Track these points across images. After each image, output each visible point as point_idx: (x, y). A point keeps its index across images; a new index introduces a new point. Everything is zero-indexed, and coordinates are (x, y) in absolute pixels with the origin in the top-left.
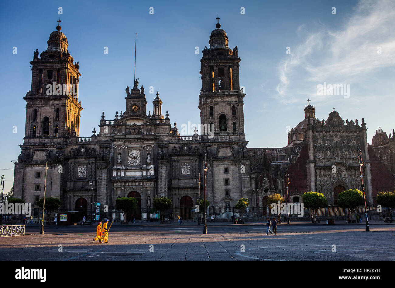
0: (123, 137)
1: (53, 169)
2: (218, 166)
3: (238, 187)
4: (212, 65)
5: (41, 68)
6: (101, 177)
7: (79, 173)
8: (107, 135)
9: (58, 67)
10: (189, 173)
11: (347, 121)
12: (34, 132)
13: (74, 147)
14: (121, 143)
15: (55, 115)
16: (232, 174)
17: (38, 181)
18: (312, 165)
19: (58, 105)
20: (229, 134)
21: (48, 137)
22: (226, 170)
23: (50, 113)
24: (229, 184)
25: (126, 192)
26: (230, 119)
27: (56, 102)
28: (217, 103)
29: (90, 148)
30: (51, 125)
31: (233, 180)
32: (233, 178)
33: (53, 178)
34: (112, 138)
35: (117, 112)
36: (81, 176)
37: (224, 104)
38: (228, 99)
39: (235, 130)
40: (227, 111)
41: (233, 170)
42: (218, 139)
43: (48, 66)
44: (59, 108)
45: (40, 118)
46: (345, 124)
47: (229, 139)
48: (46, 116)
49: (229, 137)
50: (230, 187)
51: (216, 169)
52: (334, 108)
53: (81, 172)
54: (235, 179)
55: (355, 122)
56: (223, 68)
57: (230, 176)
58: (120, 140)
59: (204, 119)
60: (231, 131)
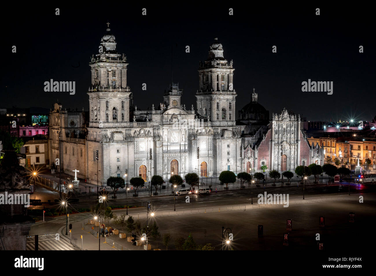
1: (129, 146)
2: (224, 143)
3: (234, 156)
5: (108, 67)
7: (141, 149)
9: (120, 68)
12: (107, 119)
13: (136, 130)
14: (168, 128)
15: (121, 106)
16: (231, 148)
17: (118, 155)
18: (273, 143)
19: (123, 99)
20: (227, 121)
21: (117, 122)
22: (228, 146)
23: (118, 104)
24: (229, 155)
25: (170, 160)
26: (228, 111)
27: (122, 96)
28: (221, 99)
29: (147, 131)
30: (119, 114)
31: (232, 152)
33: (129, 153)
34: (160, 124)
38: (228, 98)
39: (230, 118)
40: (227, 106)
41: (232, 146)
43: (113, 67)
45: (111, 108)
48: (115, 106)
49: (227, 124)
51: (223, 145)
53: (142, 147)
57: (230, 150)
60: (228, 119)
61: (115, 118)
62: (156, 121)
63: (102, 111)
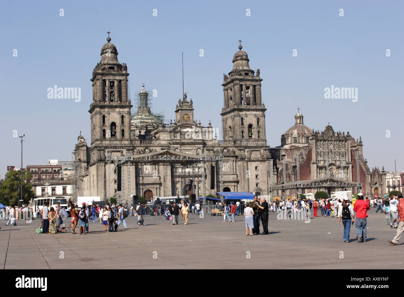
0: (179, 141)
2: (251, 165)
3: (264, 180)
4: (242, 84)
5: (105, 78)
6: (167, 173)
7: (145, 170)
8: (166, 139)
9: (119, 79)
10: (228, 170)
11: (337, 133)
12: (104, 135)
13: (140, 148)
14: (178, 146)
15: (121, 121)
16: (260, 171)
18: (315, 165)
19: (123, 113)
20: (255, 140)
21: (116, 140)
22: (256, 168)
23: (116, 118)
24: (258, 179)
26: (256, 128)
27: (121, 110)
28: (246, 116)
29: (152, 150)
30: (118, 130)
31: (262, 176)
32: (261, 174)
34: (170, 142)
35: (171, 120)
36: (146, 172)
37: (251, 116)
38: (254, 112)
39: (259, 137)
40: (254, 122)
41: (262, 168)
42: (248, 143)
43: (111, 78)
44: (124, 115)
45: (108, 123)
46: (336, 135)
47: (256, 144)
48: (114, 121)
50: (259, 181)
51: (249, 166)
52: (329, 123)
53: (147, 169)
54: (263, 175)
55: (342, 134)
56: (250, 86)
57: (259, 173)
58: (177, 144)
59: (237, 128)
60: (257, 138)
61: (113, 135)
62: (165, 139)
63: (98, 127)
